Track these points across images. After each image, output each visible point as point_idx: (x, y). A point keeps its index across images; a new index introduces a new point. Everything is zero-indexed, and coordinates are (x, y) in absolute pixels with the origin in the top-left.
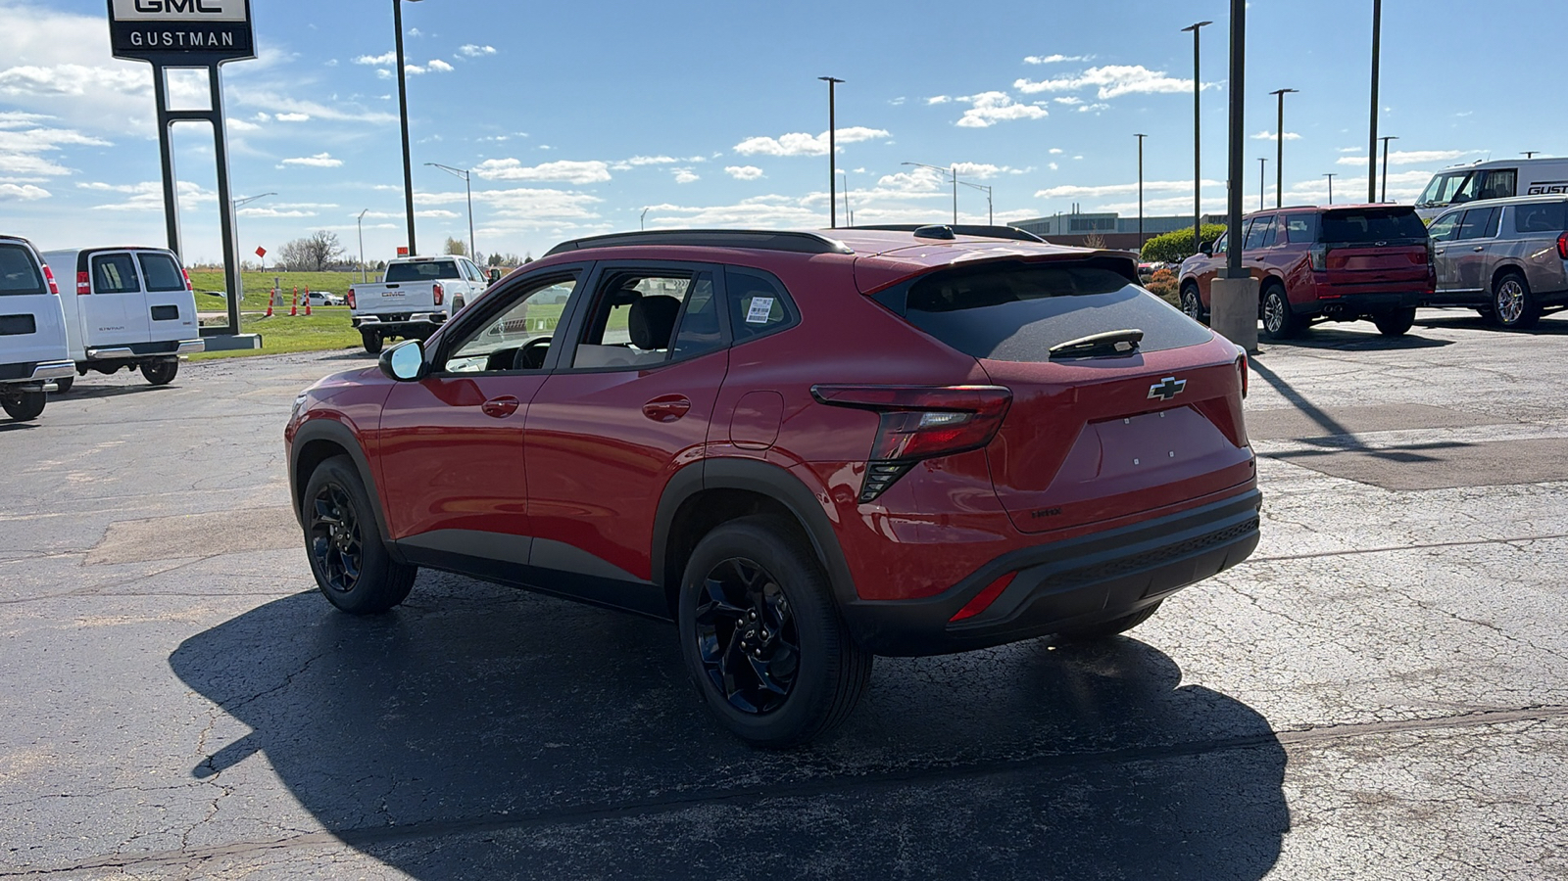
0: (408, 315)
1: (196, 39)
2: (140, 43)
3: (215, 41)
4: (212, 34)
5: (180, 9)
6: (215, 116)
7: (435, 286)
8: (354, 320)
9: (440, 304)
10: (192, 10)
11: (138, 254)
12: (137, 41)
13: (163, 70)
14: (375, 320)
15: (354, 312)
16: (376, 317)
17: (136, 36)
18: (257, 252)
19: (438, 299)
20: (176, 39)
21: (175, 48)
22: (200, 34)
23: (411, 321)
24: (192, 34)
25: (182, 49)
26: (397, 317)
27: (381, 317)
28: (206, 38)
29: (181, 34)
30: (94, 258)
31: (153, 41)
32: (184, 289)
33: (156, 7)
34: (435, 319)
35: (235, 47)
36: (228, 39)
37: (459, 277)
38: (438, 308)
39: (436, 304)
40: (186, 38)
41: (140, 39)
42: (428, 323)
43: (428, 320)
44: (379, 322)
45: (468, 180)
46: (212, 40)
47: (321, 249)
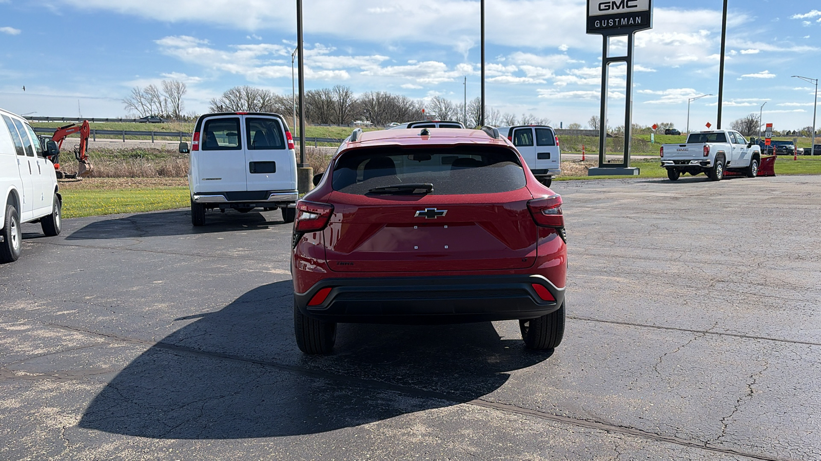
0: (689, 161)
1: (624, 22)
2: (599, 26)
3: (632, 22)
4: (631, 18)
5: (618, 8)
6: (628, 59)
7: (705, 146)
8: (662, 163)
9: (707, 155)
10: (623, 7)
11: (535, 129)
12: (597, 25)
13: (608, 38)
14: (672, 163)
15: (662, 159)
16: (672, 162)
17: (597, 23)
18: (706, 125)
19: (706, 153)
20: (615, 22)
21: (614, 27)
22: (626, 19)
23: (690, 164)
24: (622, 19)
25: (617, 27)
26: (684, 162)
27: (675, 161)
28: (628, 21)
29: (617, 20)
30: (515, 131)
31: (604, 24)
32: (554, 145)
33: (607, 8)
34: (703, 164)
35: (642, 24)
36: (639, 20)
37: (726, 142)
38: (705, 158)
39: (704, 156)
40: (620, 21)
41: (599, 24)
42: (698, 166)
43: (699, 165)
44: (674, 164)
45: (817, 84)
46: (631, 21)
47: (751, 124)
